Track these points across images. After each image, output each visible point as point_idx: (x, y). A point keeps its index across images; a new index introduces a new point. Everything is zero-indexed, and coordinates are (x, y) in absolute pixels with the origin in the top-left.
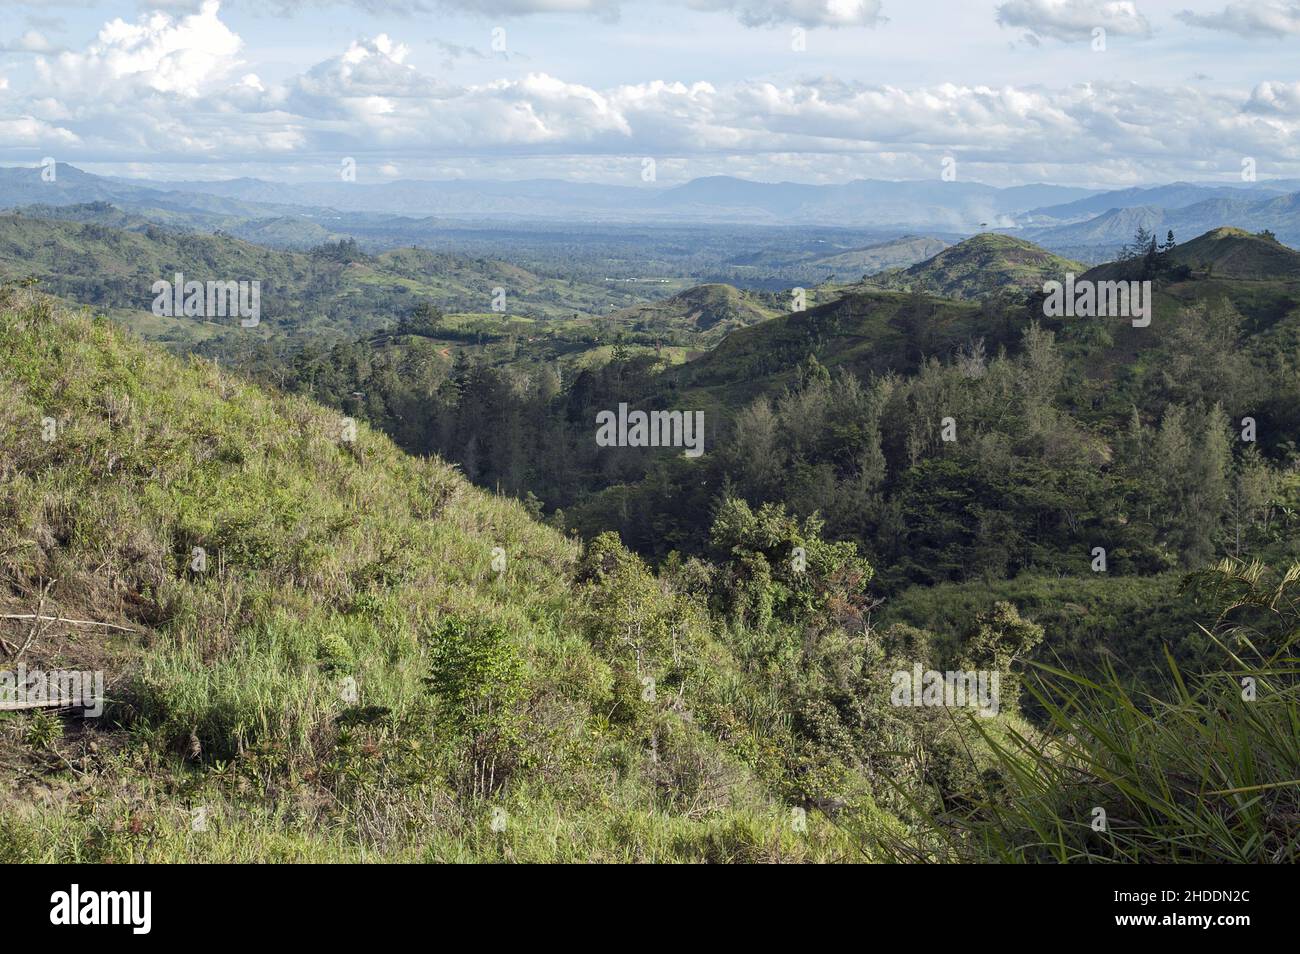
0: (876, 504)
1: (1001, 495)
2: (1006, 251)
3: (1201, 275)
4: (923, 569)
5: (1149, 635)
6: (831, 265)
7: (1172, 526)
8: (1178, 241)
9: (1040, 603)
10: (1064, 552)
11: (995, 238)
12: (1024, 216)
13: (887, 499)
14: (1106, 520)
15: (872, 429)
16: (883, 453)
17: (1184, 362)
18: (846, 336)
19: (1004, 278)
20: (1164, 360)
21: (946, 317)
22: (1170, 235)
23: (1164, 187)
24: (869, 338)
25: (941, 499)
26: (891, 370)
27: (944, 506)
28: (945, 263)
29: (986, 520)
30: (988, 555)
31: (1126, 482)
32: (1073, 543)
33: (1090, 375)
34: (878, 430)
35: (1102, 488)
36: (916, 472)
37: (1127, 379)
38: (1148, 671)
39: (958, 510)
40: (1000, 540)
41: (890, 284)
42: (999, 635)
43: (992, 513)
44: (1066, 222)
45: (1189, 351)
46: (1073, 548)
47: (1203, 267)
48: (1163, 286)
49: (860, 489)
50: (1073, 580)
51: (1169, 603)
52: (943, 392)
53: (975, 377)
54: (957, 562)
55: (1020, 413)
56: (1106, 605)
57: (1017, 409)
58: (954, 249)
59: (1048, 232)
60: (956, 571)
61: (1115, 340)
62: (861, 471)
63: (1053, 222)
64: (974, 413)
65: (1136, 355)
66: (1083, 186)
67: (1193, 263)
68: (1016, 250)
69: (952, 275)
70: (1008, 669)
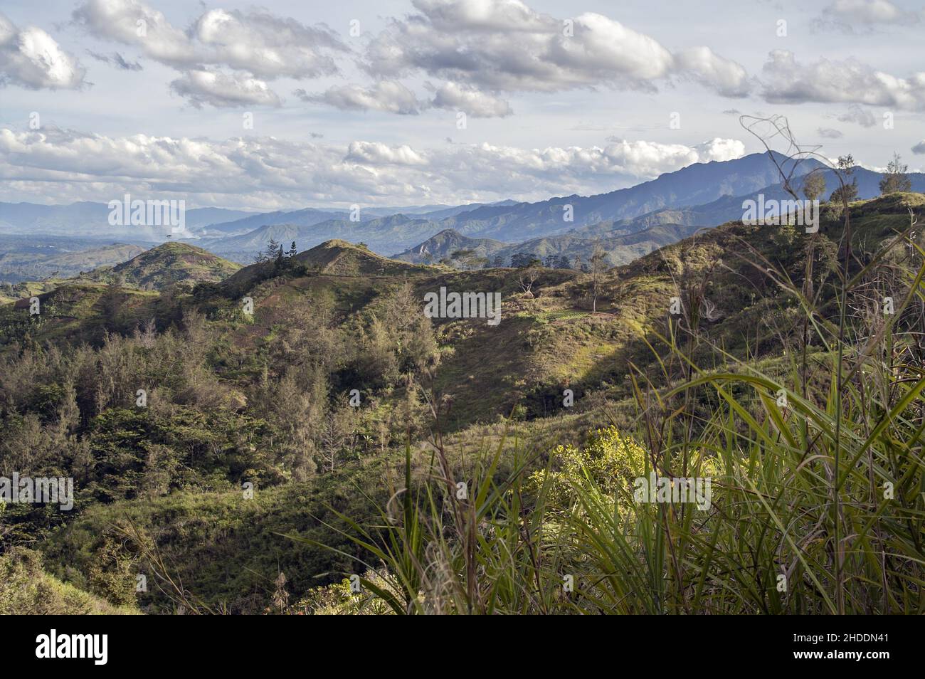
0: (71, 443)
1: (165, 433)
2: (185, 255)
3: (314, 273)
4: (106, 491)
5: (265, 532)
6: (58, 264)
7: (287, 451)
8: (299, 250)
9: (187, 513)
10: (211, 473)
11: (178, 245)
12: (200, 231)
13: (79, 439)
14: (241, 449)
15: (69, 387)
16: (77, 405)
17: (296, 334)
18: (60, 317)
19: (183, 274)
20: (284, 333)
21: (135, 303)
22: (294, 245)
23: (297, 211)
24: (77, 319)
25: (120, 438)
26: (85, 342)
27: (123, 443)
28: (141, 263)
29: (154, 452)
30: (155, 478)
31: (255, 421)
32: (217, 467)
33: (236, 344)
34: (74, 387)
35: (239, 426)
36: (103, 418)
37: (263, 346)
38: (262, 559)
39: (133, 445)
40: (164, 466)
41: (101, 278)
42: (119, 546)
43: (158, 447)
44: (231, 235)
45: (300, 327)
46: (217, 470)
47: (315, 267)
48: (289, 281)
49: (59, 432)
50: (213, 494)
51: (279, 508)
52: (122, 358)
53: (148, 347)
54: (132, 484)
55: (181, 372)
56: (235, 512)
57: (178, 370)
58: (148, 253)
59: (218, 241)
60: (131, 490)
61: (255, 319)
62: (60, 419)
63: (222, 235)
64: (146, 373)
65: (270, 330)
66: (241, 209)
67: (308, 264)
68: (193, 254)
69: (146, 272)
70: (127, 571)
